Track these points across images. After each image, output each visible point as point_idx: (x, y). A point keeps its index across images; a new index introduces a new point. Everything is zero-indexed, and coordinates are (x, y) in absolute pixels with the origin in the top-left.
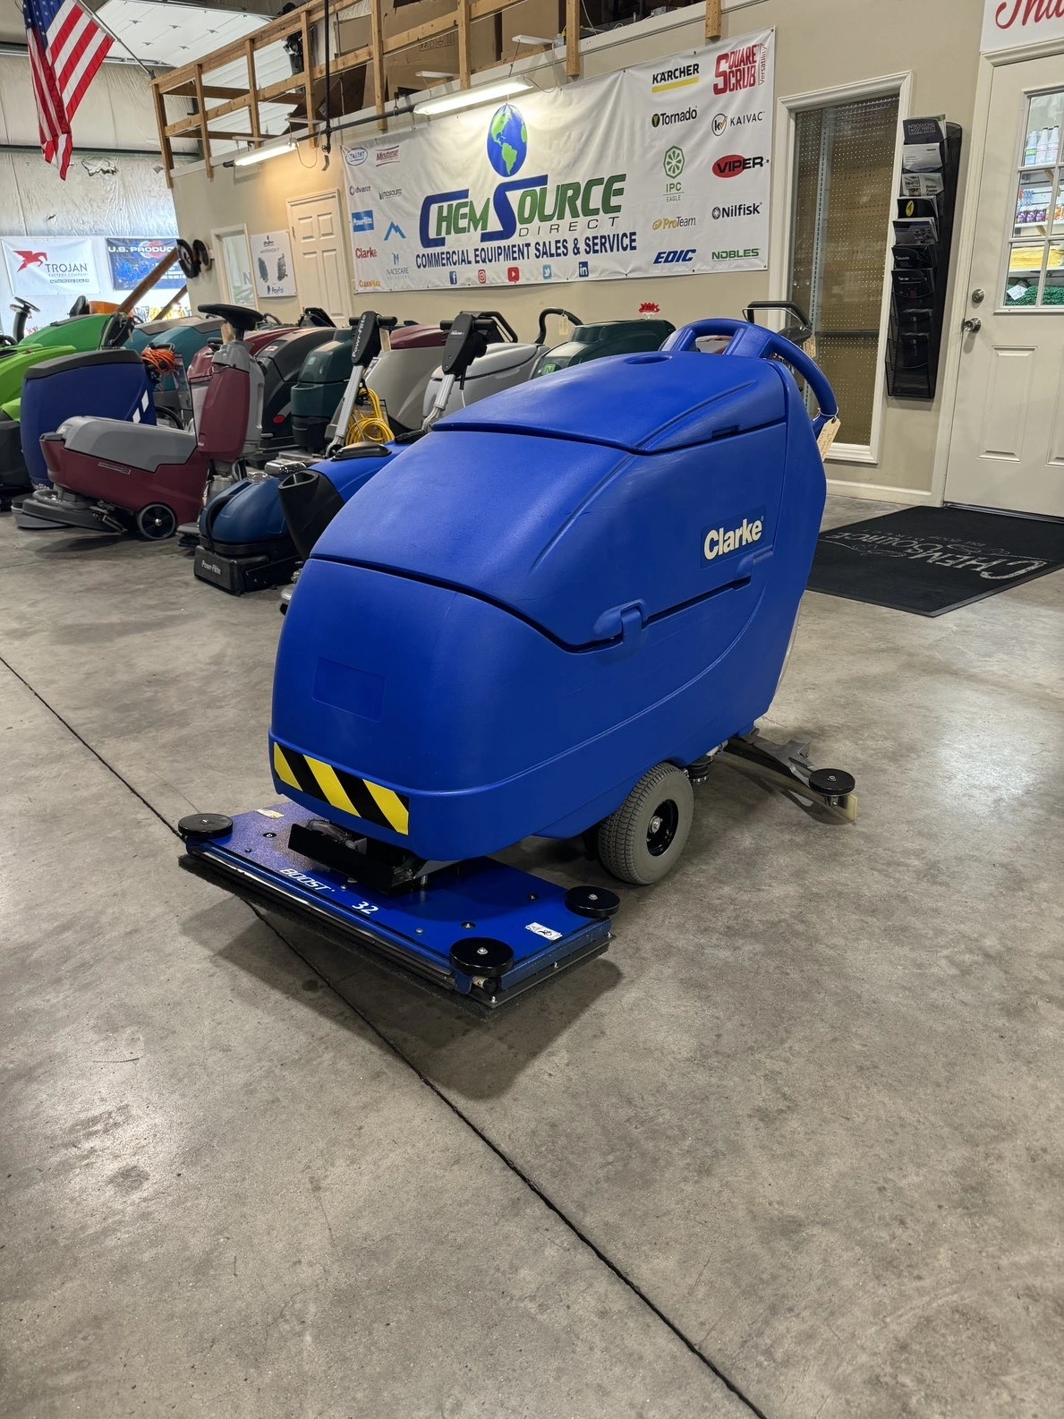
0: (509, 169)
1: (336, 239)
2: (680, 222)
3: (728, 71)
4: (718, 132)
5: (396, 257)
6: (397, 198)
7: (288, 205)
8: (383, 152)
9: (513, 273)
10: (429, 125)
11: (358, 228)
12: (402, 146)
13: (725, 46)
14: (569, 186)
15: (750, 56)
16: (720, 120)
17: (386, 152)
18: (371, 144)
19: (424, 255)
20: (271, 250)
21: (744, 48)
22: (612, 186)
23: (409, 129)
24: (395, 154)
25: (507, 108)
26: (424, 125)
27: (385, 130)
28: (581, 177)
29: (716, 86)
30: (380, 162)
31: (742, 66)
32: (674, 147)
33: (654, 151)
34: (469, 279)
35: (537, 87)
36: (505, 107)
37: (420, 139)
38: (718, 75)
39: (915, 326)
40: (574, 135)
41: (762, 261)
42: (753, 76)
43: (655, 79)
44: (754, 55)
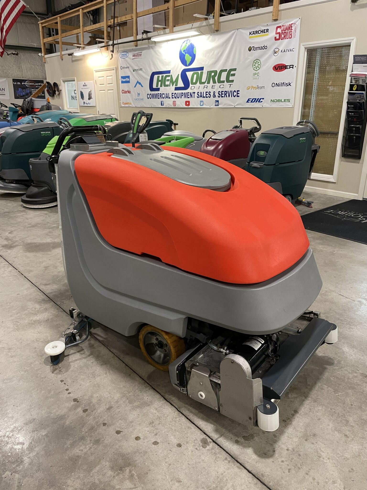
0: (188, 64)
1: (114, 85)
2: (258, 87)
3: (281, 32)
4: (275, 55)
5: (139, 94)
6: (140, 72)
7: (94, 72)
8: (135, 54)
9: (188, 103)
10: (155, 45)
11: (123, 82)
12: (143, 52)
13: (280, 23)
14: (212, 72)
15: (290, 27)
16: (277, 50)
17: (136, 54)
18: (131, 51)
19: (150, 94)
20: (86, 88)
21: (288, 24)
22: (230, 73)
23: (146, 46)
24: (141, 55)
25: (188, 41)
26: (153, 45)
27: (136, 46)
28: (218, 68)
29: (275, 37)
30: (134, 58)
31: (287, 31)
32: (257, 59)
33: (249, 60)
34: (169, 104)
35: (202, 33)
36: (187, 40)
37: (151, 50)
38: (277, 34)
39: (354, 132)
40: (216, 52)
41: (291, 104)
42: (291, 35)
43: (250, 33)
44: (292, 27)
